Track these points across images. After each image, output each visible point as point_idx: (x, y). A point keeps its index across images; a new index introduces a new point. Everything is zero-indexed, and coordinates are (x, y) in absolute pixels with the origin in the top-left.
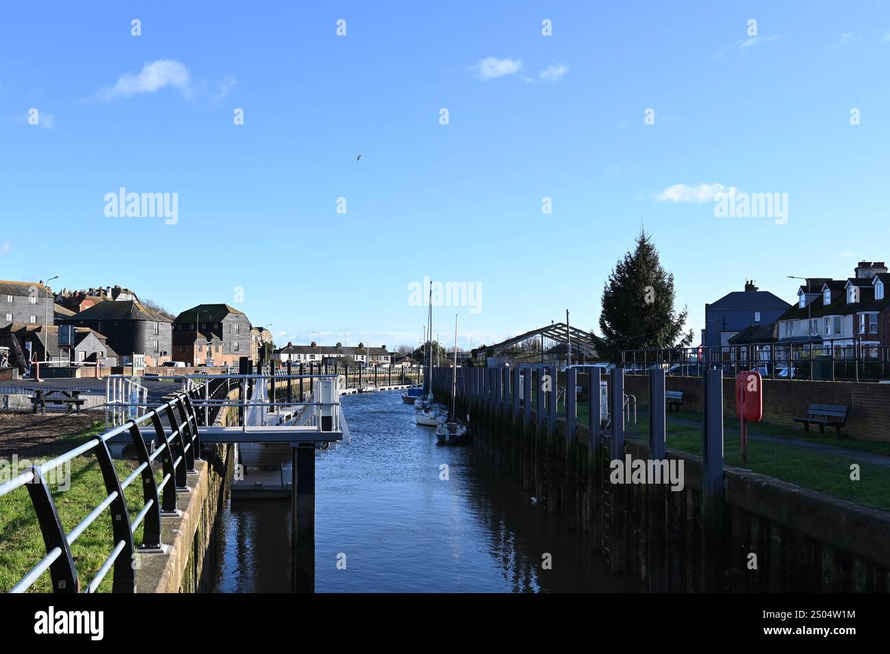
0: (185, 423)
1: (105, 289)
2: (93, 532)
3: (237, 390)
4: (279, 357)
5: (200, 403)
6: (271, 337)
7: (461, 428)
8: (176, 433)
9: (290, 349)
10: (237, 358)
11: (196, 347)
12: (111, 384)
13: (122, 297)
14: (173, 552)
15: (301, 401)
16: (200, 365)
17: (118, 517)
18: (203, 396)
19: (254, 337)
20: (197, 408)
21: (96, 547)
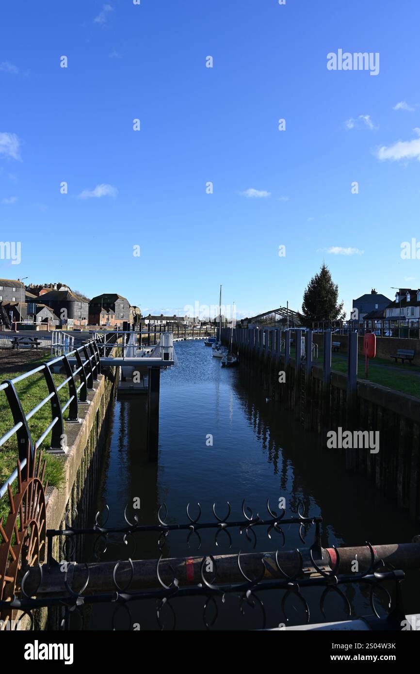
0: (93, 356)
1: (53, 284)
2: (42, 412)
3: (122, 338)
4: (144, 322)
5: (102, 345)
6: (140, 311)
7: (234, 358)
8: (88, 361)
9: (150, 318)
10: (122, 322)
11: (101, 316)
12: (55, 335)
13: (62, 289)
14: (84, 422)
15: (155, 344)
16: (103, 325)
17: (55, 405)
18: (103, 342)
19: (131, 311)
20: (99, 348)
21: (43, 420)
